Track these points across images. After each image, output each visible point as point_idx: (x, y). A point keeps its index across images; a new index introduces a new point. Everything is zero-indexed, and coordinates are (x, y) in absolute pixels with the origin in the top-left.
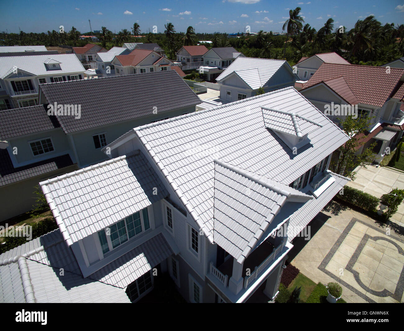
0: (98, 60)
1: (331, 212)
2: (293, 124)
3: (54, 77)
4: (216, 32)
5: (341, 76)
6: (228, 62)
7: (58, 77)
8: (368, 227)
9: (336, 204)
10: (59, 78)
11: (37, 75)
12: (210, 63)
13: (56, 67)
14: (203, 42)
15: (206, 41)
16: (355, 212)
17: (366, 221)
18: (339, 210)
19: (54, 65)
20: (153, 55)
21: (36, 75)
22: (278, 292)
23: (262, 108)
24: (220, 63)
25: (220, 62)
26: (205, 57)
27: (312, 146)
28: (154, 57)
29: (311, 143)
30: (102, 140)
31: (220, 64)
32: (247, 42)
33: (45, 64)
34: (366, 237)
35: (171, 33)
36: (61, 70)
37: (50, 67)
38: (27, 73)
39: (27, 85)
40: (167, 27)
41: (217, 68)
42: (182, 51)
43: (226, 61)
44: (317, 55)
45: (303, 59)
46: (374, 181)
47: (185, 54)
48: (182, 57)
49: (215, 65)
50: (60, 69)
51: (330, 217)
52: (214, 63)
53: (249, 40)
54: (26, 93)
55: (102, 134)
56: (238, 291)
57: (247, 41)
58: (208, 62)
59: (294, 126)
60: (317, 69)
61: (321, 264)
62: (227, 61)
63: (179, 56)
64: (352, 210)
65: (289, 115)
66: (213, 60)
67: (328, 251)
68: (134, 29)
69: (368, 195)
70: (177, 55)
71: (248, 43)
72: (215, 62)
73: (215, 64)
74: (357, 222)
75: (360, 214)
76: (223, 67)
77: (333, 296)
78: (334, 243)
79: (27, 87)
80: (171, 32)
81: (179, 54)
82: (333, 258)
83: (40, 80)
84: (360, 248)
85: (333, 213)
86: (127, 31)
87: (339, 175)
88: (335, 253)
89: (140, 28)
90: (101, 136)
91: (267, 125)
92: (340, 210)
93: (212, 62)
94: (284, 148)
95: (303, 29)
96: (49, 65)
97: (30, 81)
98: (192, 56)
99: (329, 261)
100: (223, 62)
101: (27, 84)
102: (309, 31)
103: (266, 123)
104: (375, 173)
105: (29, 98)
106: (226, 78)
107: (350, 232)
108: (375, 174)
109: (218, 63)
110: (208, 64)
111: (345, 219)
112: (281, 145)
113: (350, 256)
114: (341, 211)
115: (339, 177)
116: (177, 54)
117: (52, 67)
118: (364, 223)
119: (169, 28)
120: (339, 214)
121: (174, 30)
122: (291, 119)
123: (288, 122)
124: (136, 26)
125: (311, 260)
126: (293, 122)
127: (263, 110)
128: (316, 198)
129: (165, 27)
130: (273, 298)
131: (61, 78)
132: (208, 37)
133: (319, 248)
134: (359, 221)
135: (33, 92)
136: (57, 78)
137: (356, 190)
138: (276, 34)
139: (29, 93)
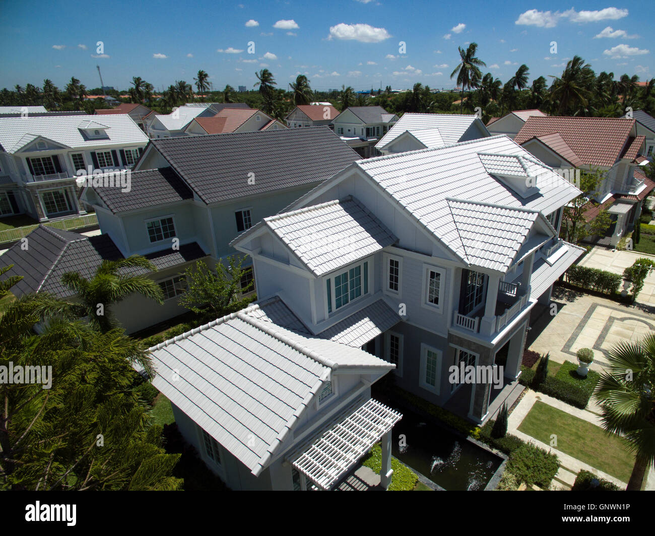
0: (156, 128)
1: (564, 299)
2: (521, 166)
3: (97, 152)
4: (331, 90)
5: (555, 132)
6: (376, 129)
7: (103, 151)
8: (612, 310)
9: (569, 292)
10: (105, 153)
11: (72, 147)
12: (346, 131)
13: (99, 135)
14: (315, 104)
15: (320, 103)
16: (594, 297)
17: (608, 305)
18: (574, 296)
19: (97, 132)
20: (258, 117)
21: (70, 148)
22: (521, 372)
23: (479, 154)
24: (363, 131)
25: (363, 129)
26: (336, 122)
27: (541, 195)
28: (259, 120)
29: (540, 192)
30: (246, 219)
31: (362, 133)
32: (391, 104)
33: (80, 130)
34: (611, 319)
35: (268, 86)
36: (110, 139)
37: (91, 134)
38: (55, 144)
39: (52, 164)
40: (260, 76)
41: (358, 138)
42: (296, 113)
43: (372, 127)
44: (514, 113)
45: (493, 120)
46: (611, 266)
47: (301, 119)
48: (295, 124)
49: (355, 134)
50: (108, 138)
51: (565, 305)
52: (352, 131)
53: (395, 100)
54: (50, 178)
55: (246, 209)
56: (491, 334)
57: (391, 101)
58: (342, 129)
59: (523, 167)
60: (517, 133)
61: (564, 347)
62: (374, 128)
63: (292, 121)
64: (590, 296)
65: (514, 157)
66: (352, 127)
67: (569, 336)
68: (199, 81)
69: (608, 273)
70: (287, 121)
71: (394, 104)
72: (355, 130)
73: (355, 132)
74: (598, 307)
75: (600, 298)
76: (368, 138)
77: (584, 362)
78: (575, 328)
79: (52, 168)
80: (267, 84)
81: (290, 118)
82: (576, 341)
83: (73, 156)
84: (606, 330)
85: (568, 300)
86: (187, 84)
87: (573, 245)
88: (578, 336)
89: (208, 79)
90: (245, 212)
91: (489, 171)
92: (576, 296)
93: (349, 130)
94: (513, 195)
95: (481, 80)
96: (89, 132)
97: (56, 158)
98: (314, 121)
99: (572, 344)
100: (368, 129)
101: (50, 164)
102: (491, 85)
103: (487, 169)
104: (612, 257)
105: (57, 186)
106: (394, 142)
107: (592, 316)
108: (612, 259)
109: (359, 131)
110: (342, 133)
111: (584, 305)
112: (510, 192)
113: (596, 337)
114: (577, 298)
115: (573, 247)
116: (287, 118)
117: (94, 133)
118: (607, 307)
119: (263, 78)
120: (575, 301)
121: (273, 81)
122: (517, 161)
123: (515, 164)
124: (202, 76)
125: (551, 345)
126: (521, 164)
127: (480, 156)
128: (551, 266)
129: (257, 76)
130: (516, 377)
131: (109, 153)
132: (320, 96)
133: (559, 334)
134: (601, 305)
135: (63, 177)
136: (102, 153)
137: (593, 269)
138: (435, 92)
139: (57, 177)
